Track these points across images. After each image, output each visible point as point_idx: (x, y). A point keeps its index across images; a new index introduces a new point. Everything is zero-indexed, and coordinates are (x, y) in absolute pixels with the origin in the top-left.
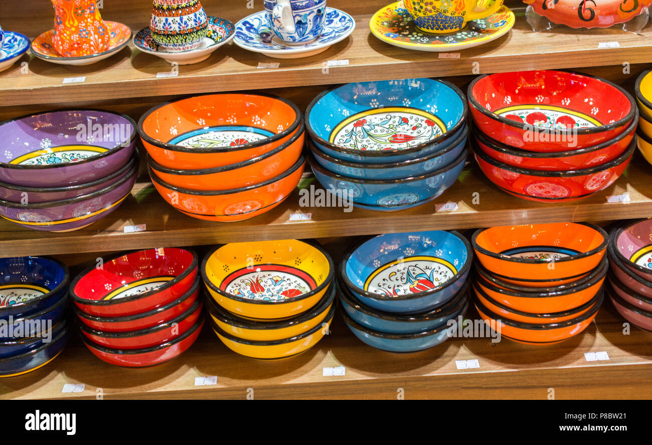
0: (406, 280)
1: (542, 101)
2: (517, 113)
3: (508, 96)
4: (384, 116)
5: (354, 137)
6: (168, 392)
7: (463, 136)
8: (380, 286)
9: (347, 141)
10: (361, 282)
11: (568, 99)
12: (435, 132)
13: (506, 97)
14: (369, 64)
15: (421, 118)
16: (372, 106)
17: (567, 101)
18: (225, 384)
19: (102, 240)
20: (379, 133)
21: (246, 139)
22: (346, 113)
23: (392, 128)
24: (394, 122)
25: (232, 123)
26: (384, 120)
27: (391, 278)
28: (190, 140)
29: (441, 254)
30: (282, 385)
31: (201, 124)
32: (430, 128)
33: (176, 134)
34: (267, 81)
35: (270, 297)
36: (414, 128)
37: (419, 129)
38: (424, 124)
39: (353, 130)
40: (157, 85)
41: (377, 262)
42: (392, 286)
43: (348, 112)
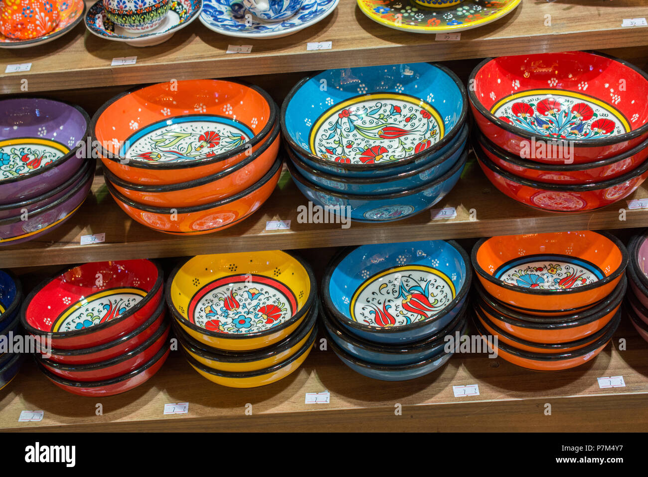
0: (397, 293)
1: (555, 84)
2: (526, 100)
3: (516, 81)
4: (373, 104)
5: (339, 131)
6: (134, 422)
7: (461, 139)
8: (369, 302)
9: (331, 136)
10: (347, 299)
11: (586, 83)
12: (431, 127)
13: (514, 82)
14: (355, 49)
15: (415, 107)
16: (360, 92)
17: (585, 85)
18: (197, 413)
19: (56, 253)
20: (368, 125)
21: (217, 132)
22: (330, 101)
23: (382, 119)
24: (385, 111)
25: (201, 112)
26: (373, 108)
27: (381, 291)
28: (153, 134)
29: (437, 265)
30: (259, 415)
31: (165, 115)
32: (425, 121)
33: (137, 128)
34: (237, 68)
35: (245, 315)
36: (408, 120)
37: (414, 121)
38: (419, 116)
39: (337, 122)
40: (112, 74)
41: (366, 273)
42: (382, 301)
43: (332, 100)
